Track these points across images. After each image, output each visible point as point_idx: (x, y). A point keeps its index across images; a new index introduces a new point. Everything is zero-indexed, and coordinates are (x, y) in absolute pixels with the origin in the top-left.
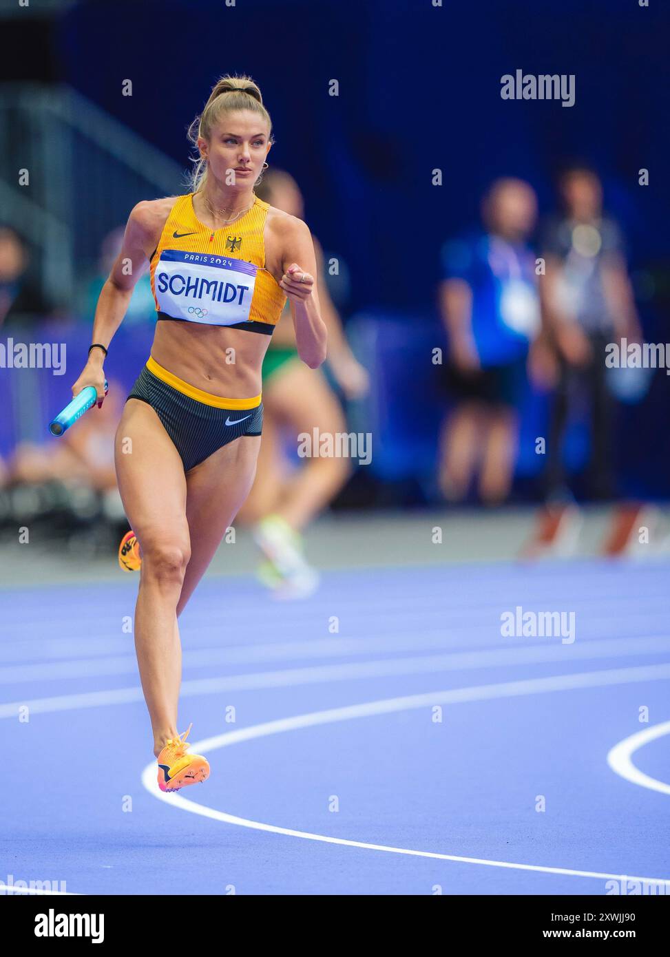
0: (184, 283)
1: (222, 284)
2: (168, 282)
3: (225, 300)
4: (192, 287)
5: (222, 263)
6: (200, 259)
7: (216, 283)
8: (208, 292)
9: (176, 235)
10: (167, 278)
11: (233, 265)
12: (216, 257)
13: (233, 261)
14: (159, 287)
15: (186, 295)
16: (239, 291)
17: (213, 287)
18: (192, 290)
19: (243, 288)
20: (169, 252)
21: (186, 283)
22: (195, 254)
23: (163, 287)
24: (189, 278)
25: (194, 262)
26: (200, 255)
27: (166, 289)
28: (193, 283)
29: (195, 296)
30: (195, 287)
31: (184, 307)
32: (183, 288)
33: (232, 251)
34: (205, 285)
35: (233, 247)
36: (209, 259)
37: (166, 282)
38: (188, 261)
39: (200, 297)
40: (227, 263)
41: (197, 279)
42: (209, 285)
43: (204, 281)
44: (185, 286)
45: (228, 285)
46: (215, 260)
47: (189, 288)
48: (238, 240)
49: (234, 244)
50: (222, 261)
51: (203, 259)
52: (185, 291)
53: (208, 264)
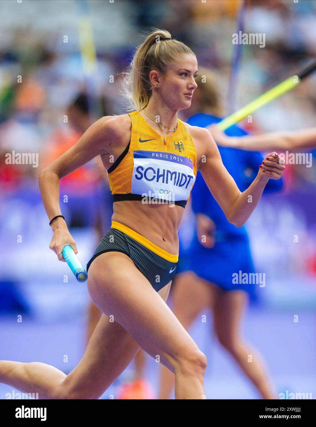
0: (155, 173)
1: (179, 173)
2: (143, 172)
3: (180, 186)
4: (161, 176)
5: (177, 159)
6: (163, 156)
7: (175, 173)
8: (171, 180)
9: (141, 141)
10: (142, 169)
11: (183, 161)
12: (173, 155)
13: (183, 158)
14: (136, 176)
15: (158, 181)
16: (188, 178)
17: (174, 175)
18: (161, 178)
19: (191, 177)
20: (140, 152)
21: (156, 173)
22: (159, 153)
23: (139, 176)
24: (158, 170)
25: (159, 158)
26: (163, 154)
27: (142, 177)
28: (161, 173)
29: (163, 182)
30: (163, 175)
31: (157, 189)
32: (154, 177)
33: (180, 151)
34: (169, 174)
35: (179, 149)
36: (169, 156)
37: (142, 173)
38: (155, 158)
39: (167, 183)
40: (180, 159)
41: (164, 170)
42: (172, 175)
43: (168, 171)
44: (156, 175)
45: (183, 175)
46: (173, 157)
47: (159, 177)
48: (180, 144)
49: (179, 147)
50: (177, 158)
51: (165, 156)
52: (156, 178)
53: (169, 160)
